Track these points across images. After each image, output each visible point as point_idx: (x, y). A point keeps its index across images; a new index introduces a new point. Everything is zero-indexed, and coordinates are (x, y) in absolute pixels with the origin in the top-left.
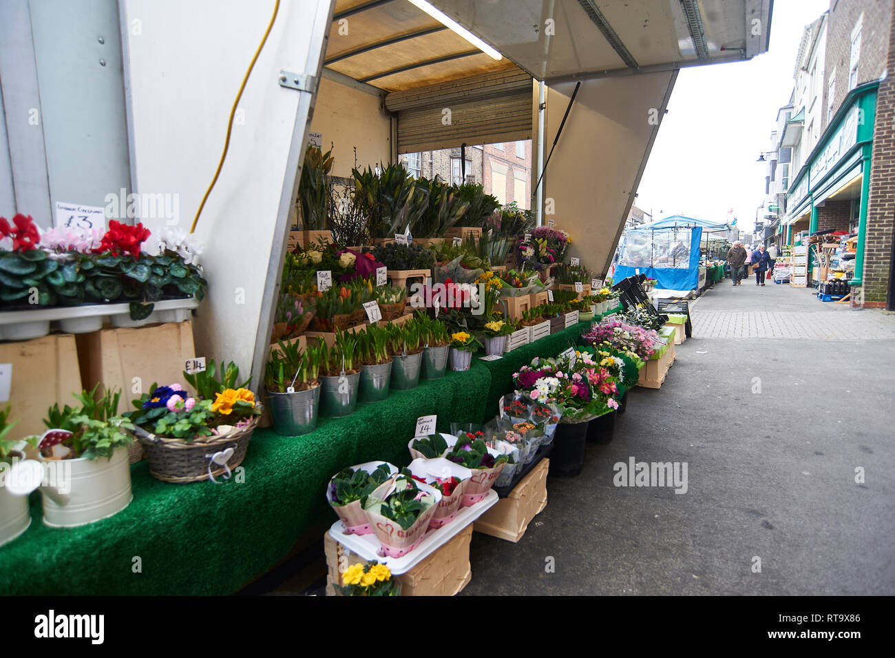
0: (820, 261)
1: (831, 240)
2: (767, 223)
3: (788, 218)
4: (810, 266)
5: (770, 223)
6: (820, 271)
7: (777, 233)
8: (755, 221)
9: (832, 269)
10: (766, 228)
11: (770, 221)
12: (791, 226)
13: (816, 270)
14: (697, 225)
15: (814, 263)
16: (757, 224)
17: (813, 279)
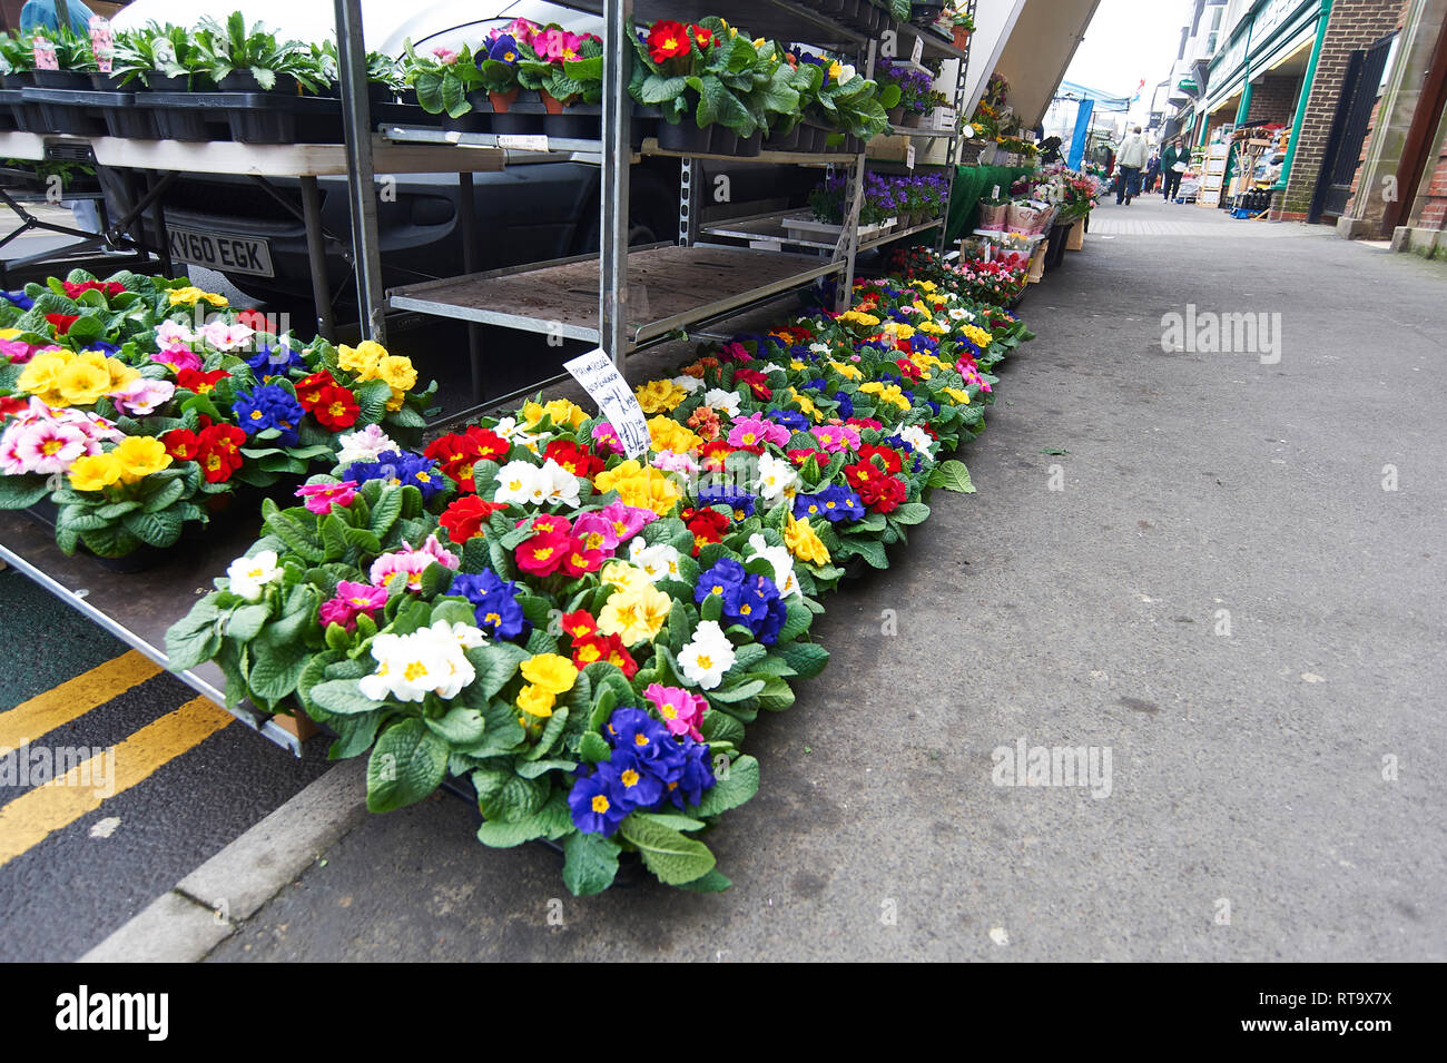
0: (1242, 168)
1: (1261, 135)
2: (1171, 112)
3: (1207, 102)
4: (1227, 176)
5: (1175, 113)
6: (1239, 182)
7: (1184, 131)
8: (1149, 110)
9: (1256, 179)
10: (1169, 120)
11: (1176, 109)
12: (1209, 116)
13: (1234, 181)
14: (1088, 98)
15: (1233, 170)
16: (1153, 114)
17: (1229, 195)
